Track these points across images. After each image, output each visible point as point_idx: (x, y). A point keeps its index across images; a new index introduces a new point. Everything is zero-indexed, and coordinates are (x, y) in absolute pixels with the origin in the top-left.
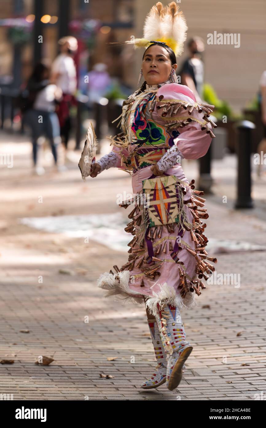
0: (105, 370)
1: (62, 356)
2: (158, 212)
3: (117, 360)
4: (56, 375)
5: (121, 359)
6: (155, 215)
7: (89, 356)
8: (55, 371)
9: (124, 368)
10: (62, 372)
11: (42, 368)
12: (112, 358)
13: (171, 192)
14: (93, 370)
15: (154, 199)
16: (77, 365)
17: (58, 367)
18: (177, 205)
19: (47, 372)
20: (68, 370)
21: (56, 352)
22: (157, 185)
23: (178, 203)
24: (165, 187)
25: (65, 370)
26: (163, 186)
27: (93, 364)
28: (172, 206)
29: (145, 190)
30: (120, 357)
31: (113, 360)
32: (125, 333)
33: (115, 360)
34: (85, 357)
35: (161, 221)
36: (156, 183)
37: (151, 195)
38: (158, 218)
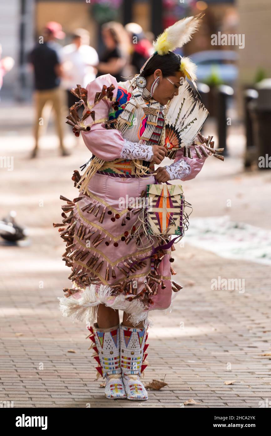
0: (223, 395)
1: (173, 379)
2: (159, 220)
3: (235, 383)
4: (167, 401)
5: (240, 382)
6: (155, 223)
7: (204, 380)
8: (166, 396)
9: (244, 393)
10: (175, 398)
11: (151, 393)
12: (230, 382)
13: (176, 202)
14: (209, 395)
15: (157, 206)
16: (191, 390)
17: (169, 392)
18: (180, 217)
19: (158, 398)
20: (181, 395)
21: (167, 375)
22: (163, 192)
23: (181, 215)
24: (171, 195)
25: (178, 395)
26: (170, 195)
27: (209, 389)
28: (174, 216)
29: (149, 195)
30: (240, 381)
31: (231, 384)
32: (243, 352)
33: (233, 383)
34: (200, 381)
35: (160, 230)
36: (163, 190)
37: (154, 201)
38: (158, 227)
